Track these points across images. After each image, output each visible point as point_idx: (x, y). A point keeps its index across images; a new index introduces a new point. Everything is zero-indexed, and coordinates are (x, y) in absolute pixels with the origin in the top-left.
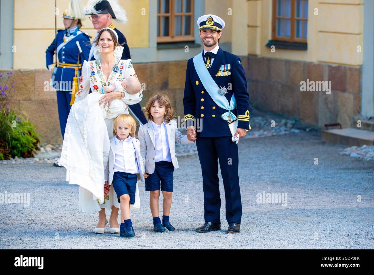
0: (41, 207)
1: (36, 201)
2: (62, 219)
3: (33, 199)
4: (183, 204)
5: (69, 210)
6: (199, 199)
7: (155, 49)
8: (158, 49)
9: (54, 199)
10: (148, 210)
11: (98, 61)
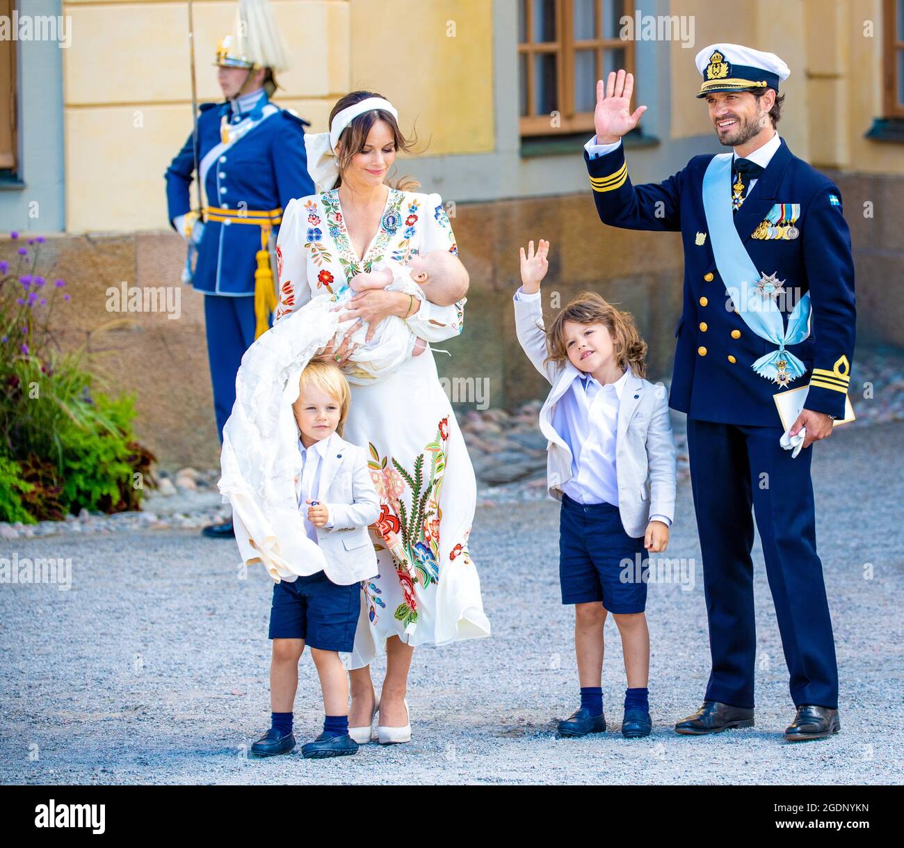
0: (165, 665)
1: (150, 649)
2: (233, 703)
3: (142, 641)
4: (615, 643)
5: (255, 672)
6: (667, 626)
7: (516, 157)
8: (525, 156)
9: (207, 640)
10: (507, 666)
11: (331, 196)
